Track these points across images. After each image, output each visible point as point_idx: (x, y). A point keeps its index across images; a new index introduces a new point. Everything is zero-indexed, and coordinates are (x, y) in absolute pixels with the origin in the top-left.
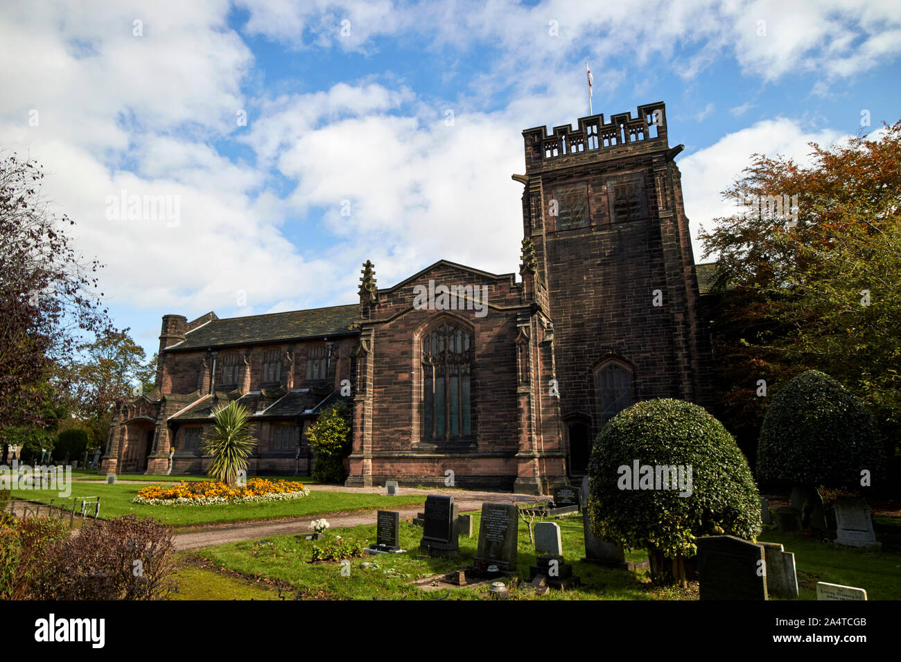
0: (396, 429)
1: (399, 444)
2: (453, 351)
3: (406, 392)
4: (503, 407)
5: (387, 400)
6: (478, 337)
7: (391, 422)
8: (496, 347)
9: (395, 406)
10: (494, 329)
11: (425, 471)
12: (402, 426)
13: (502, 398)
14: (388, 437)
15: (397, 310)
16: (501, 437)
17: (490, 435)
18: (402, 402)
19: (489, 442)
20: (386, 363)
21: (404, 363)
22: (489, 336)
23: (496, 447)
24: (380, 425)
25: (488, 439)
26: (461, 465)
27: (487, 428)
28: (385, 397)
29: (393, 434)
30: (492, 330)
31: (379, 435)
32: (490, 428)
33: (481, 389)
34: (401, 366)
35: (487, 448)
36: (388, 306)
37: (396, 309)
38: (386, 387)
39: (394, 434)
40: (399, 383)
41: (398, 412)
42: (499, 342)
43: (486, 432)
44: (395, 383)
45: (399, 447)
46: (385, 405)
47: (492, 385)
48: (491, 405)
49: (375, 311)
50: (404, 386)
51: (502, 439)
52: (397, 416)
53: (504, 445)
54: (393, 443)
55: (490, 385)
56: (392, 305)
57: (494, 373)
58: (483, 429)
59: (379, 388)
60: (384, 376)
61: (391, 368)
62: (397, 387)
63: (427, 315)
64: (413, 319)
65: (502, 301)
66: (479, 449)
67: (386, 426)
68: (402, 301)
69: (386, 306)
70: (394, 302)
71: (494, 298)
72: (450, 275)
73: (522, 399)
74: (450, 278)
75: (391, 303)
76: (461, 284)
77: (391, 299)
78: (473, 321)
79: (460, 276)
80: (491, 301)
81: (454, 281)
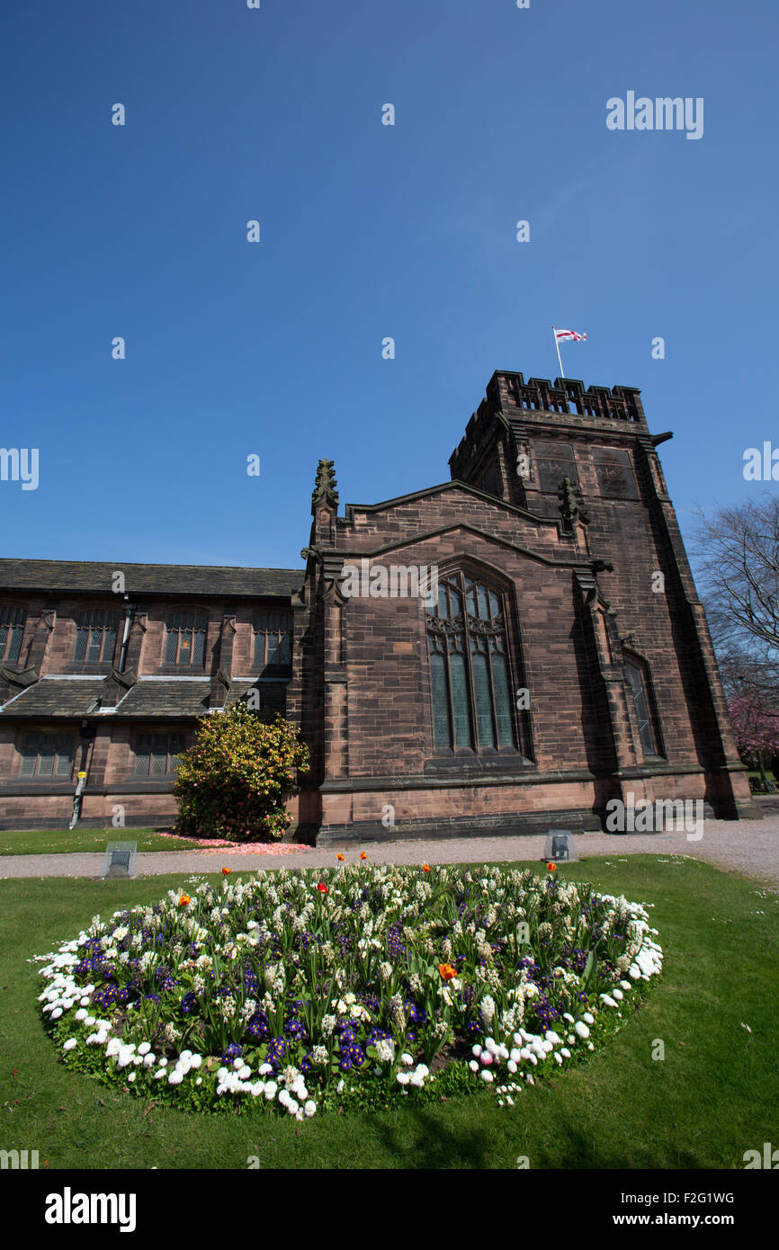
0: (393, 736)
1: (401, 763)
2: (474, 616)
3: (411, 674)
4: (568, 703)
5: (374, 686)
6: (521, 597)
7: (382, 723)
8: (548, 614)
9: (391, 696)
10: (543, 588)
11: (455, 810)
12: (406, 732)
13: (566, 689)
14: (378, 751)
15: (386, 540)
16: (570, 748)
17: (553, 746)
18: (402, 690)
19: (554, 757)
20: (370, 622)
21: (402, 625)
22: (537, 598)
23: (564, 763)
24: (362, 729)
25: (552, 752)
26: (515, 795)
27: (548, 735)
28: (370, 680)
29: (389, 746)
30: (540, 590)
31: (362, 746)
32: (553, 735)
33: (534, 674)
34: (399, 630)
35: (551, 766)
36: (370, 532)
37: (385, 538)
38: (372, 663)
39: (392, 745)
40: (396, 658)
41: (396, 707)
42: (553, 608)
43: (546, 741)
44: (389, 658)
45: (402, 768)
46: (370, 695)
47: (549, 669)
48: (550, 699)
49: (345, 537)
50: (404, 664)
51: (572, 752)
52: (395, 714)
53: (575, 760)
54: (388, 761)
55: (545, 669)
56: (376, 531)
57: (550, 652)
58: (542, 735)
59: (356, 663)
60: (367, 644)
61: (379, 631)
62: (394, 663)
63: (436, 556)
64: (415, 558)
65: (550, 552)
66: (539, 767)
67: (375, 731)
68: (395, 527)
69: (366, 531)
70: (380, 527)
71: (539, 545)
72: (471, 503)
73: (613, 689)
74: (470, 507)
75: (375, 528)
76: (489, 519)
77: (375, 522)
78: (511, 573)
79: (486, 508)
80: (534, 550)
81: (477, 513)
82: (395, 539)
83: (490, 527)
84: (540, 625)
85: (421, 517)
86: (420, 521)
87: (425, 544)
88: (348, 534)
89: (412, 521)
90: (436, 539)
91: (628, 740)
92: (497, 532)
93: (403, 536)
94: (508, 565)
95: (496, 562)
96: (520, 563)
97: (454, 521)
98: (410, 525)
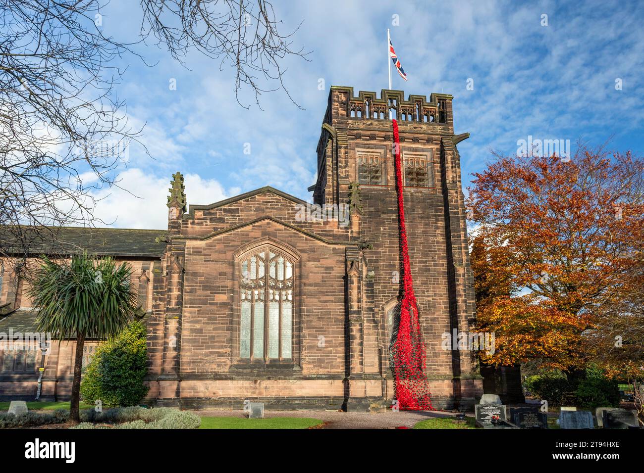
0: (211, 350)
1: (214, 366)
2: (274, 277)
3: (225, 314)
4: (329, 334)
5: (201, 320)
6: (305, 266)
7: (204, 343)
8: (323, 277)
9: (211, 327)
10: (321, 260)
11: (246, 393)
12: (219, 348)
13: (328, 325)
14: (200, 359)
15: (215, 229)
16: (326, 361)
17: (315, 359)
18: (219, 323)
19: (314, 366)
20: (201, 282)
21: (221, 284)
22: (316, 267)
23: (320, 370)
24: (192, 346)
25: (313, 362)
26: (285, 387)
27: (312, 353)
28: (198, 317)
29: (208, 356)
30: (319, 261)
31: (191, 356)
32: (315, 353)
33: (307, 316)
34: (219, 287)
35: (311, 371)
36: (204, 224)
37: (214, 228)
38: (201, 307)
39: (210, 356)
40: (216, 304)
41: (214, 333)
42: (326, 273)
43: (310, 356)
44: (211, 304)
45: (215, 369)
46: (198, 326)
47: (318, 313)
48: (316, 331)
49: (187, 227)
50: (221, 307)
51: (327, 363)
52: (213, 337)
53: (328, 368)
54: (206, 364)
55: (315, 313)
56: (209, 224)
57: (320, 302)
58: (308, 353)
59: (190, 307)
60: (198, 296)
61: (206, 288)
62: (215, 307)
63: (250, 239)
64: (233, 241)
65: (330, 235)
66: (303, 372)
67: (200, 347)
68: (221, 220)
69: (202, 223)
70: (212, 220)
71: (322, 231)
72: (276, 202)
73: (354, 326)
74: (276, 205)
75: (208, 221)
76: (288, 213)
77: (208, 217)
78: (300, 250)
79: (287, 206)
80: (319, 234)
81: (281, 209)
82: (221, 228)
83: (288, 219)
84: (316, 285)
85: (240, 213)
86: (239, 216)
87: (241, 231)
88: (189, 225)
89: (235, 216)
90: (249, 228)
91: (360, 357)
92: (293, 222)
93: (226, 226)
94: (298, 244)
95: (290, 243)
96: (307, 243)
97: (263, 215)
98: (233, 218)
